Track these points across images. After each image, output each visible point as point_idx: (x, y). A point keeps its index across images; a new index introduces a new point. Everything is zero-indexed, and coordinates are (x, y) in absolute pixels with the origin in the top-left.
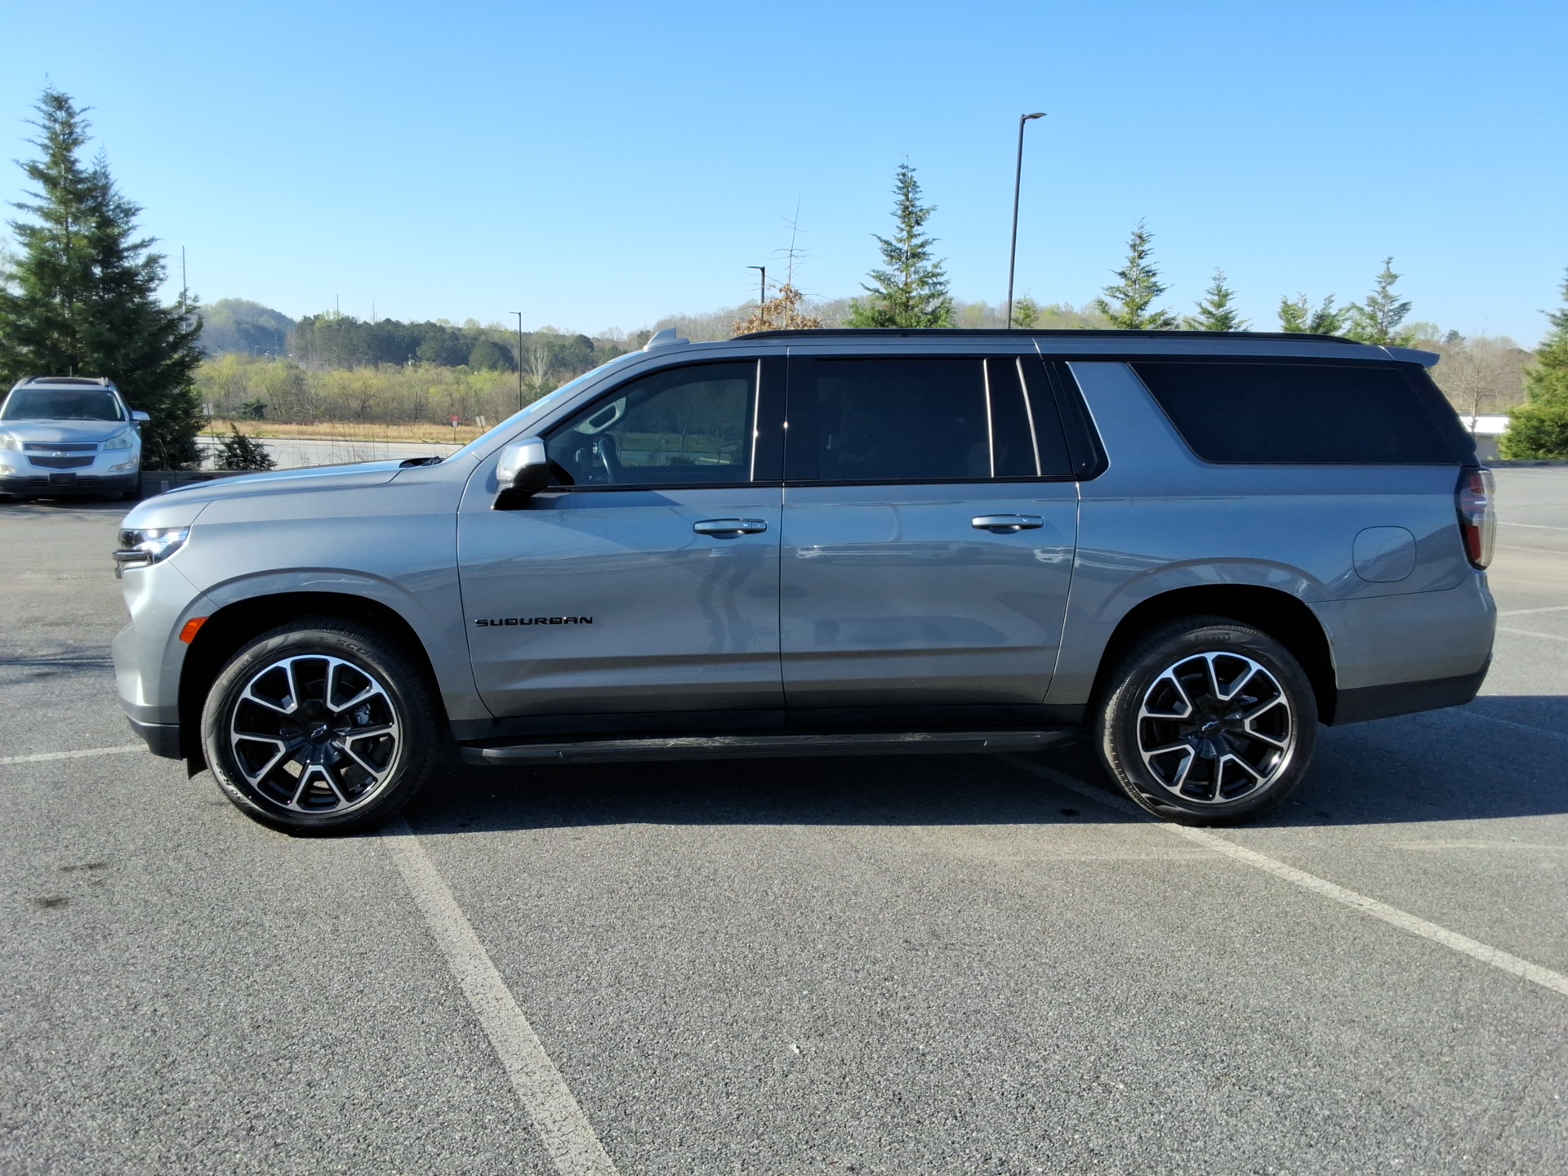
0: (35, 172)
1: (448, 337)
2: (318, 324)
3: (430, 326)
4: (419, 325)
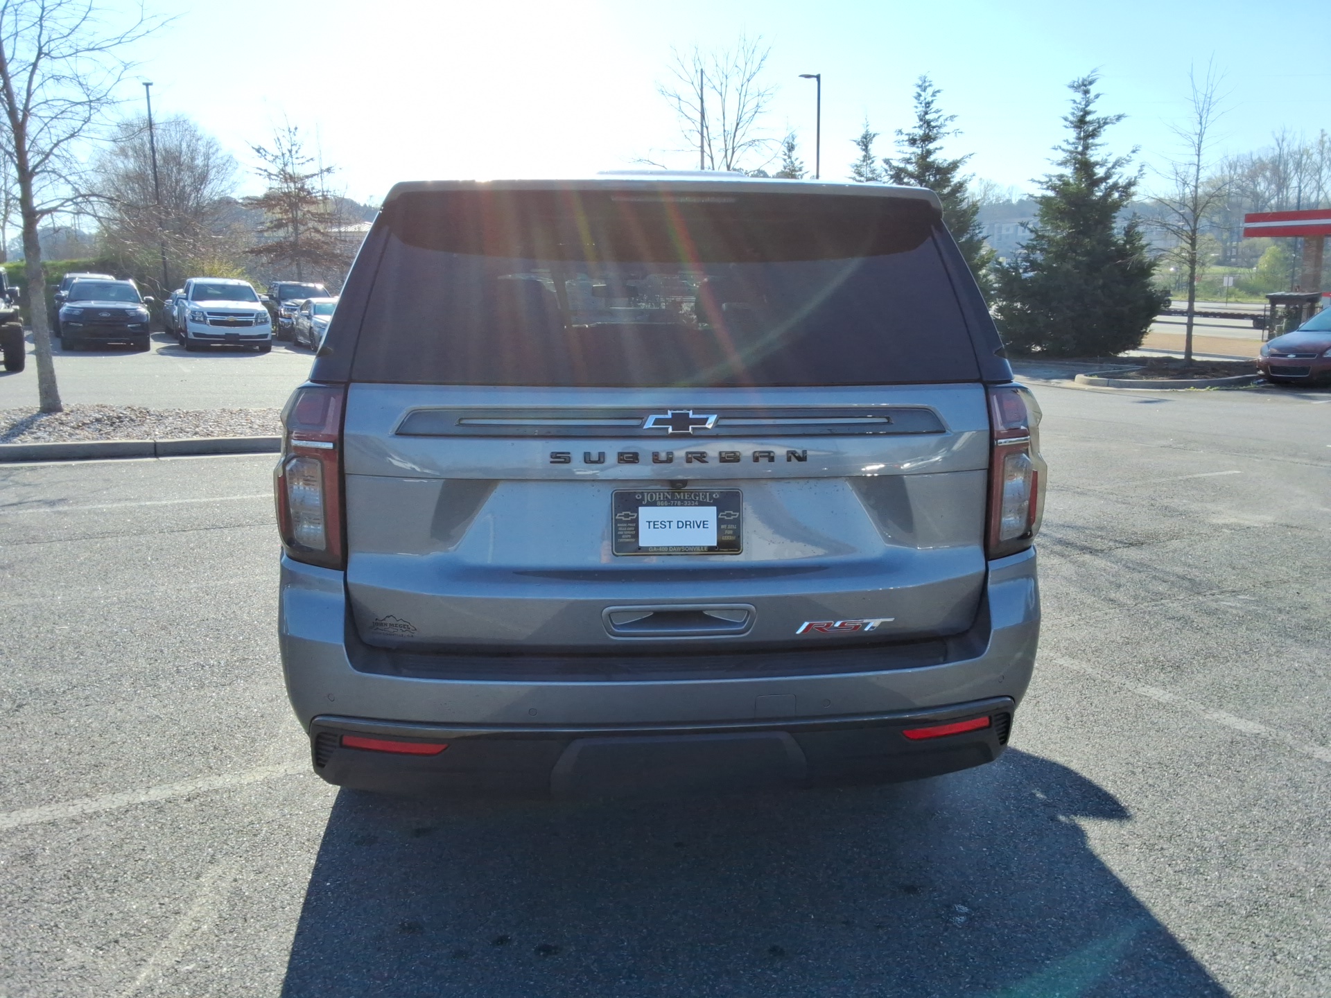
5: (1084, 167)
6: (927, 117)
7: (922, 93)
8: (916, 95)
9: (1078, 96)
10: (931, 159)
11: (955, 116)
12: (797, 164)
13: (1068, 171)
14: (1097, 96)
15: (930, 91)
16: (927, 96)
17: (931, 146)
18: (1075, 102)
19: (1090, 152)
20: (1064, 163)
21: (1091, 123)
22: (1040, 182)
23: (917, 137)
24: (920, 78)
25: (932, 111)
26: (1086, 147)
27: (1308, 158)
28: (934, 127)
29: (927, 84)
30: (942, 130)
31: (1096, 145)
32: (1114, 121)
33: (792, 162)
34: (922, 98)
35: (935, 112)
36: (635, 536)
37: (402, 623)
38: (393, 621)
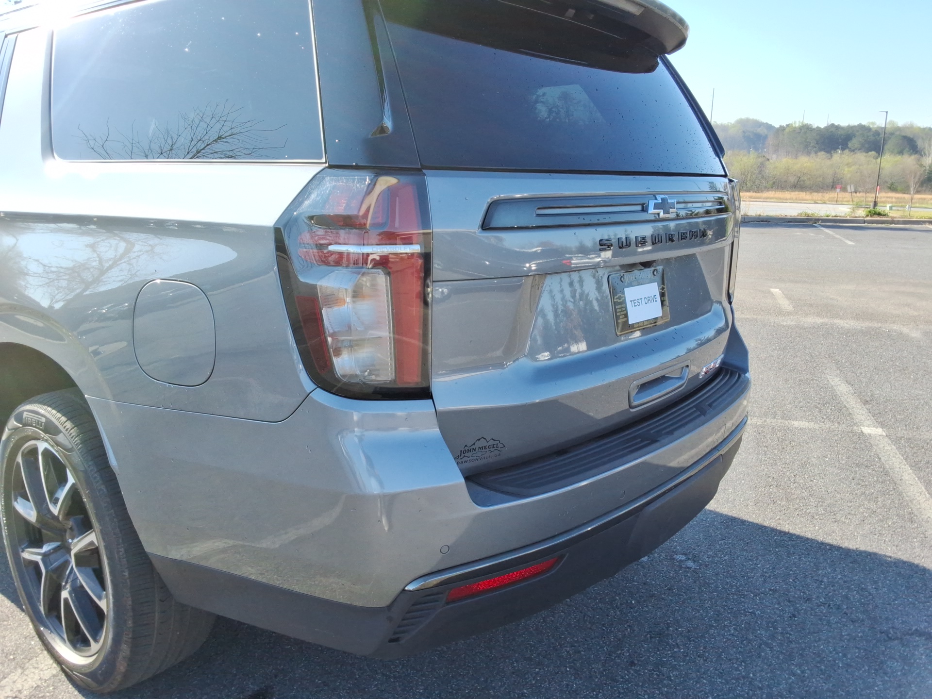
1: (872, 133)
2: (787, 130)
3: (861, 127)
4: (854, 127)
36: (626, 316)
37: (492, 442)
38: (483, 443)
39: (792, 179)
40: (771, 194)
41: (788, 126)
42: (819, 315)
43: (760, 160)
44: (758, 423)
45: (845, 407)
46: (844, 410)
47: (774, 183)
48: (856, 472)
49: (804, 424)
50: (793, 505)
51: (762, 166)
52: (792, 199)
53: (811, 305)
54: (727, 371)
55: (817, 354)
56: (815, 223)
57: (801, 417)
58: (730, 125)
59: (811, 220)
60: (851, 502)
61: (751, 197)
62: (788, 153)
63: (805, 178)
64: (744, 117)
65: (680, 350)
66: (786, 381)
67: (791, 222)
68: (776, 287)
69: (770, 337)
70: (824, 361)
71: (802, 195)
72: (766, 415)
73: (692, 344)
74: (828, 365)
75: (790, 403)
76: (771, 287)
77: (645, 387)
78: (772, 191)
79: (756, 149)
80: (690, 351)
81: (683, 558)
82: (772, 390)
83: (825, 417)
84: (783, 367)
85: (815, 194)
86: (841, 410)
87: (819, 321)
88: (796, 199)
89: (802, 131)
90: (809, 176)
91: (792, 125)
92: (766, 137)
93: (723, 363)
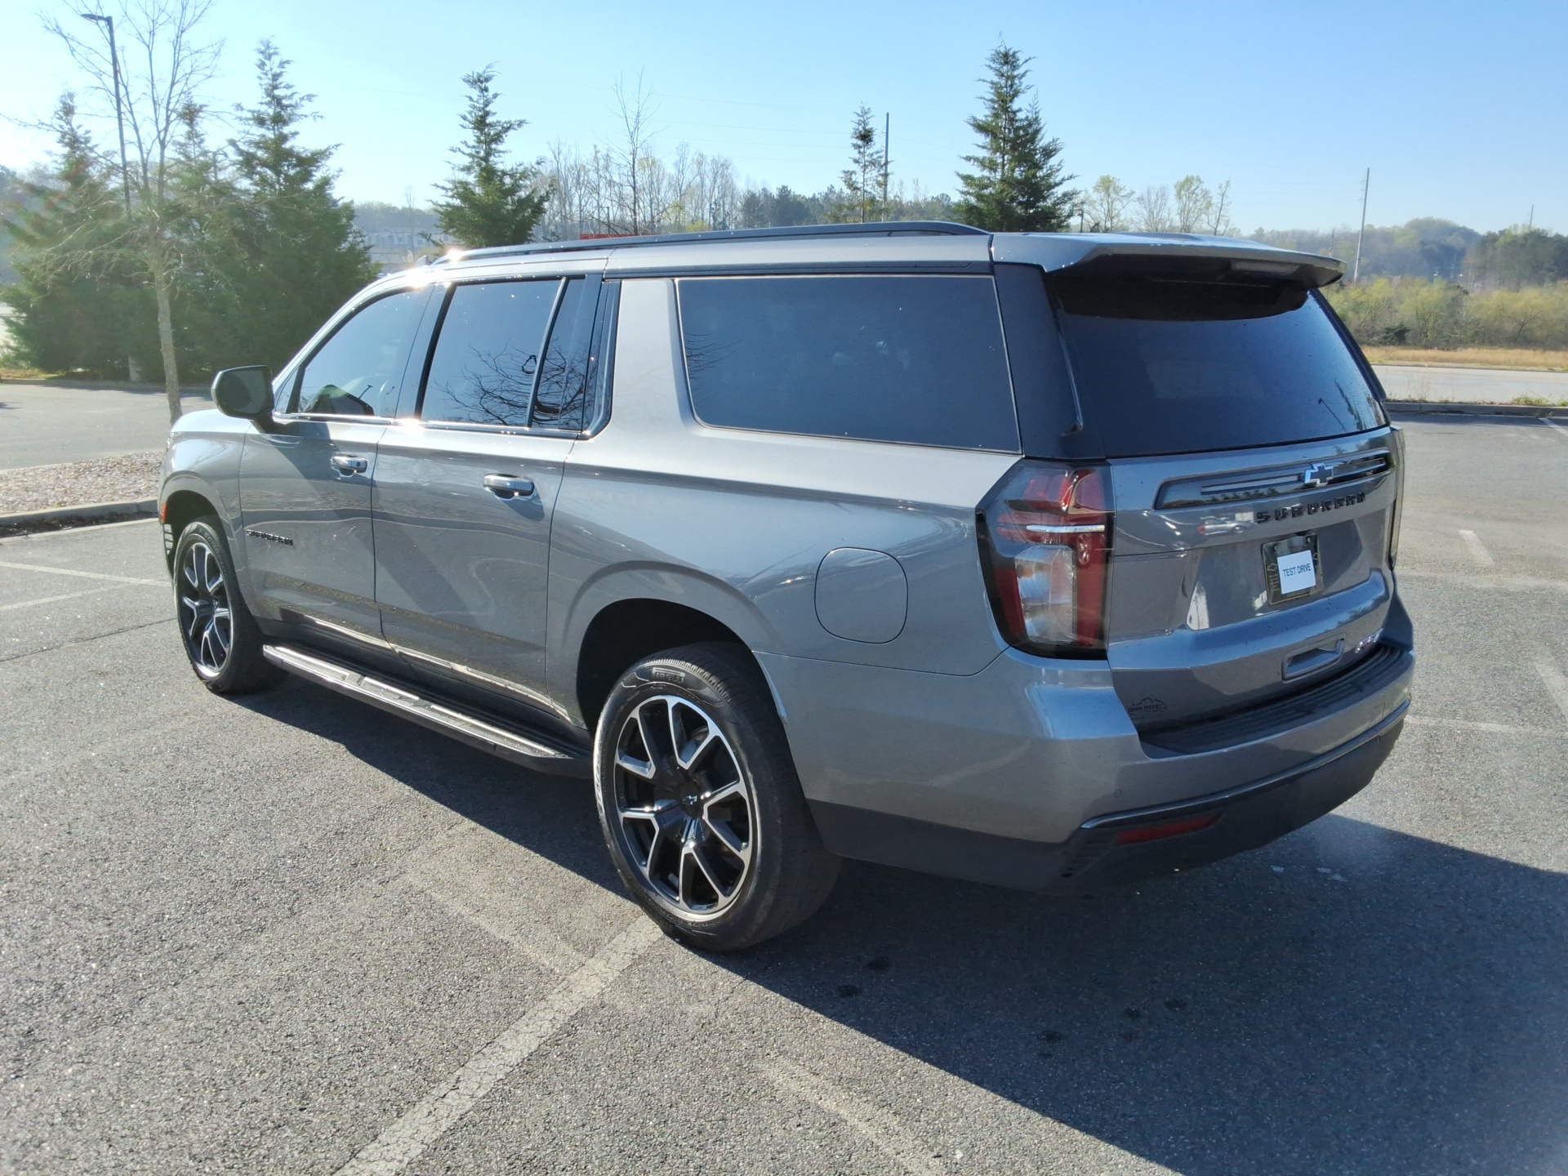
0: (981, 128)
5: (489, 175)
6: (277, 92)
7: (267, 62)
8: (259, 62)
9: (475, 93)
10: (287, 145)
11: (314, 96)
12: (80, 132)
13: (471, 178)
14: (495, 96)
15: (276, 60)
16: (273, 65)
17: (286, 130)
18: (471, 99)
19: (492, 158)
20: (468, 169)
21: (490, 125)
22: (443, 188)
23: (266, 117)
24: (262, 43)
25: (282, 85)
26: (489, 153)
27: (585, 174)
28: (288, 106)
29: (272, 51)
30: (299, 111)
31: (499, 152)
32: (516, 127)
33: (72, 130)
34: (267, 68)
35: (284, 87)
36: (1279, 586)
37: (1156, 703)
38: (1148, 703)
39: (1510, 327)
40: (1470, 353)
41: (1502, 233)
42: (1533, 574)
43: (1452, 294)
44: (1430, 724)
45: (1557, 706)
46: (1554, 712)
47: (1477, 333)
48: (1560, 787)
49: (1495, 727)
50: (1472, 822)
51: (1455, 303)
52: (1507, 363)
53: (1523, 558)
54: (1386, 648)
55: (1524, 632)
56: (1543, 416)
57: (1492, 718)
58: (1397, 230)
59: (1535, 410)
60: (1548, 820)
61: (1434, 359)
62: (1502, 281)
63: (1534, 325)
64: (1422, 216)
65: (1331, 624)
66: (1475, 670)
67: (1501, 414)
68: (1467, 528)
69: (1454, 605)
70: (1535, 643)
71: (1528, 355)
72: (1441, 713)
73: (1345, 617)
74: (1540, 649)
75: (1478, 700)
76: (1460, 527)
77: (1297, 659)
78: (1473, 347)
79: (1444, 273)
80: (1341, 624)
81: (1328, 871)
82: (1453, 682)
83: (1526, 719)
84: (1471, 650)
85: (1552, 353)
86: (1549, 710)
87: (1533, 583)
88: (1516, 364)
89: (1529, 241)
90: (1540, 322)
91: (1509, 231)
92: (1462, 253)
93: (1383, 638)
